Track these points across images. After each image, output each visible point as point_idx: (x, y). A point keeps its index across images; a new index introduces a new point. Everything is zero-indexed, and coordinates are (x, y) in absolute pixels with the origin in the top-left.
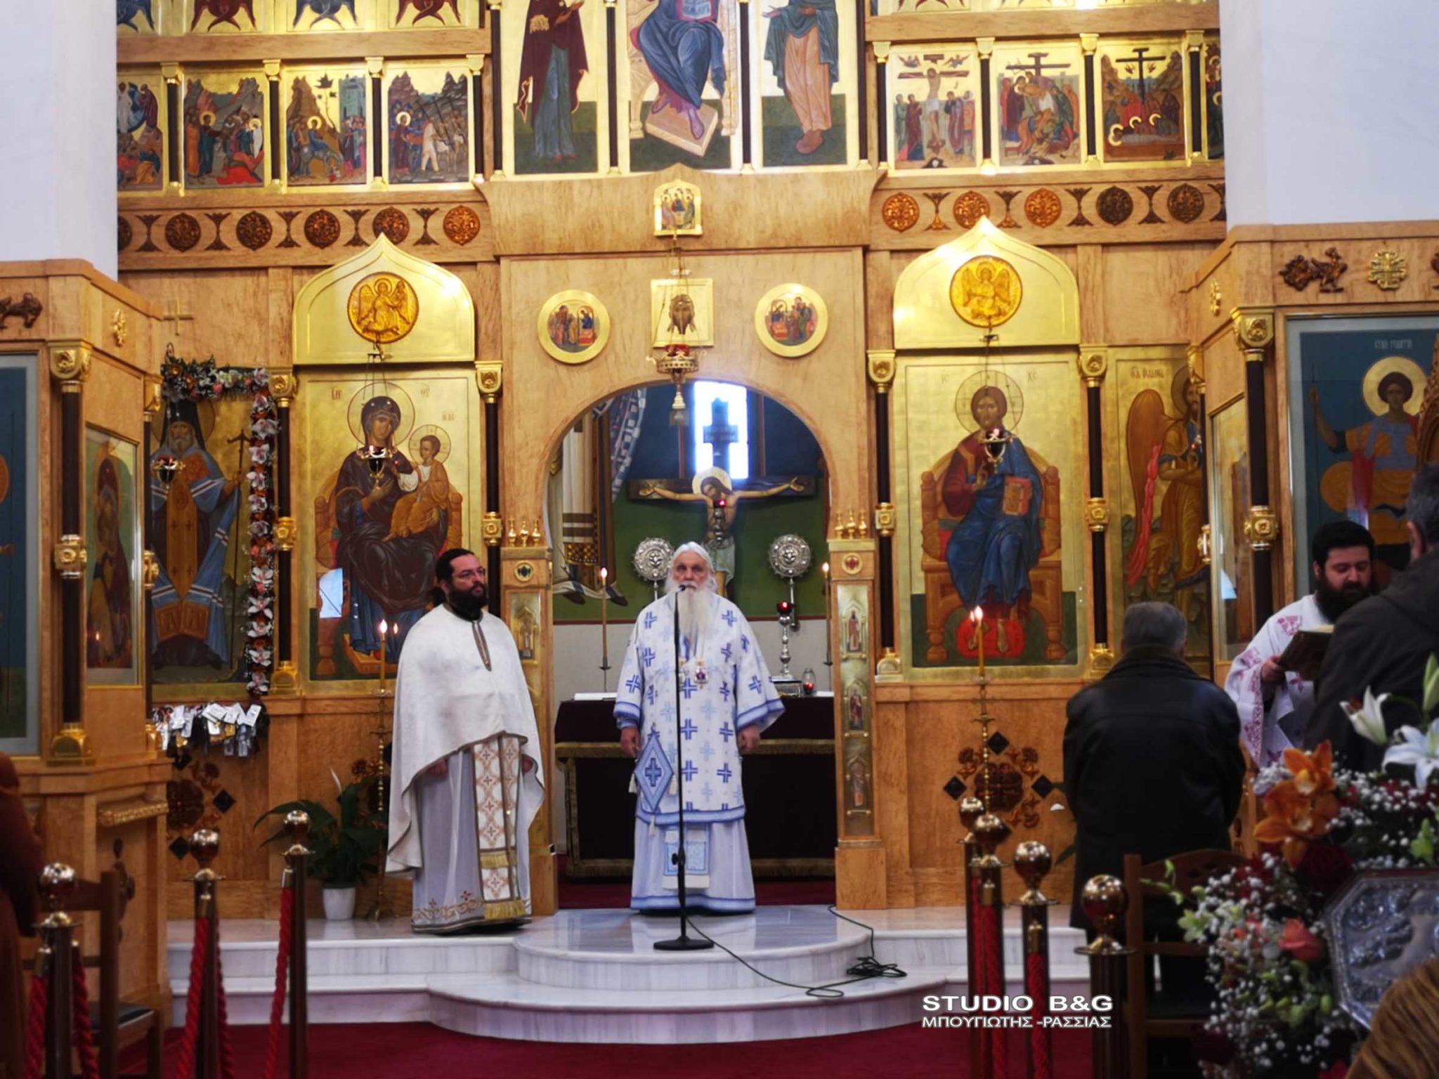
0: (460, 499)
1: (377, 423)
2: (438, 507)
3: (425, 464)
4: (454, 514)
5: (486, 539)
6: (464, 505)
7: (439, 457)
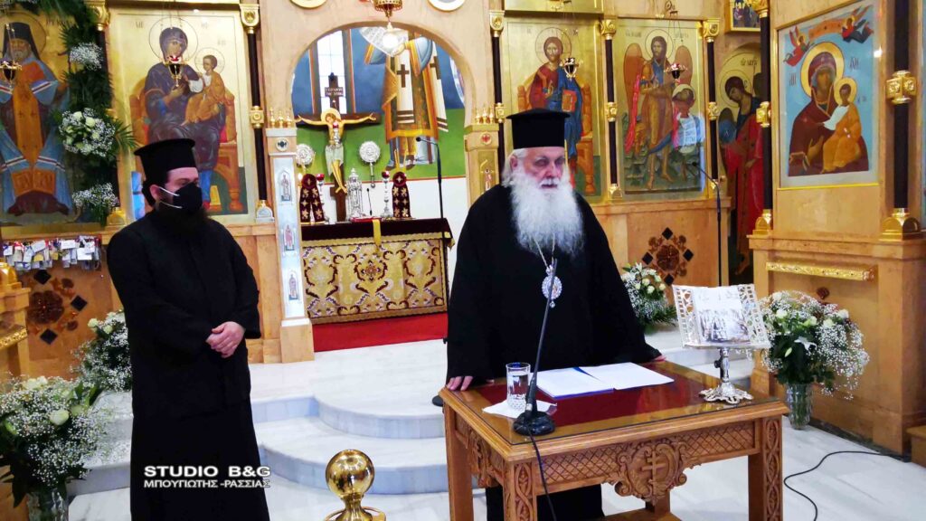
0: (233, 98)
1: (171, 45)
2: (218, 103)
3: (207, 74)
4: (230, 108)
5: (253, 124)
6: (236, 102)
7: (216, 70)
